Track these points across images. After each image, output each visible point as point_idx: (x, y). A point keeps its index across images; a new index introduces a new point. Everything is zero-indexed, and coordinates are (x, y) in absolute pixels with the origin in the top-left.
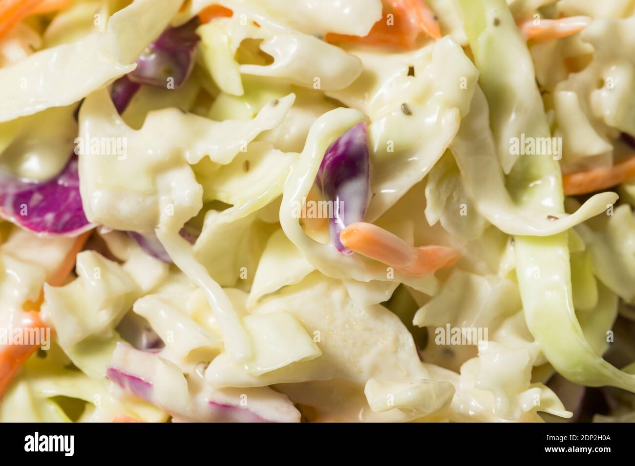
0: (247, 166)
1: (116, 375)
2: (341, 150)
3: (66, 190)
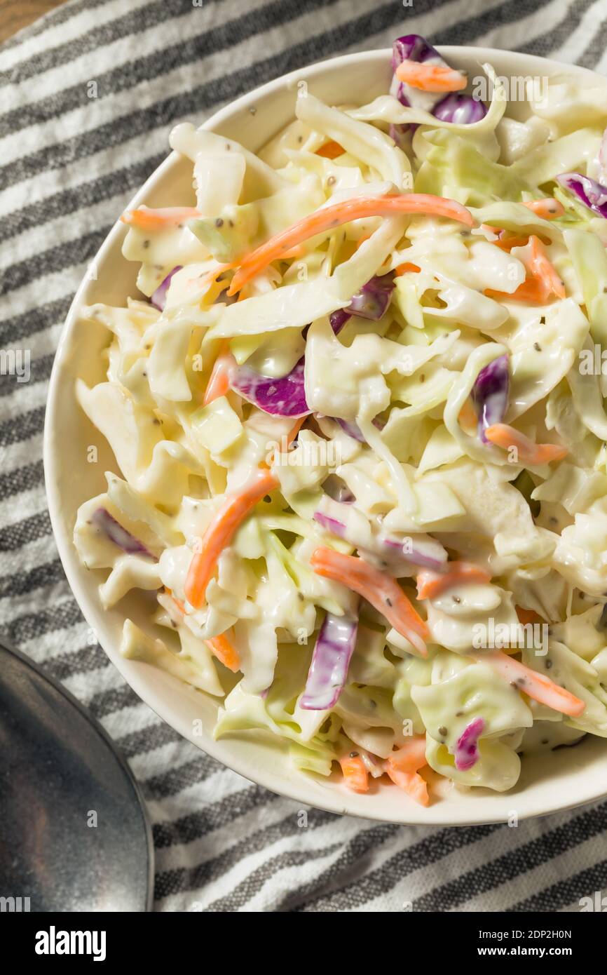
0: (423, 379)
1: (320, 518)
2: (490, 372)
3: (293, 385)
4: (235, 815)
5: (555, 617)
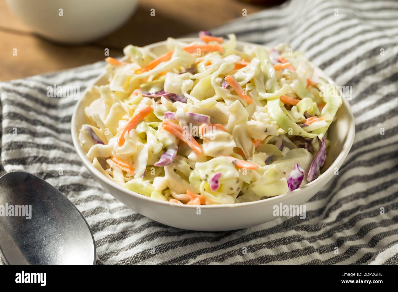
1: (166, 115)
5: (248, 154)
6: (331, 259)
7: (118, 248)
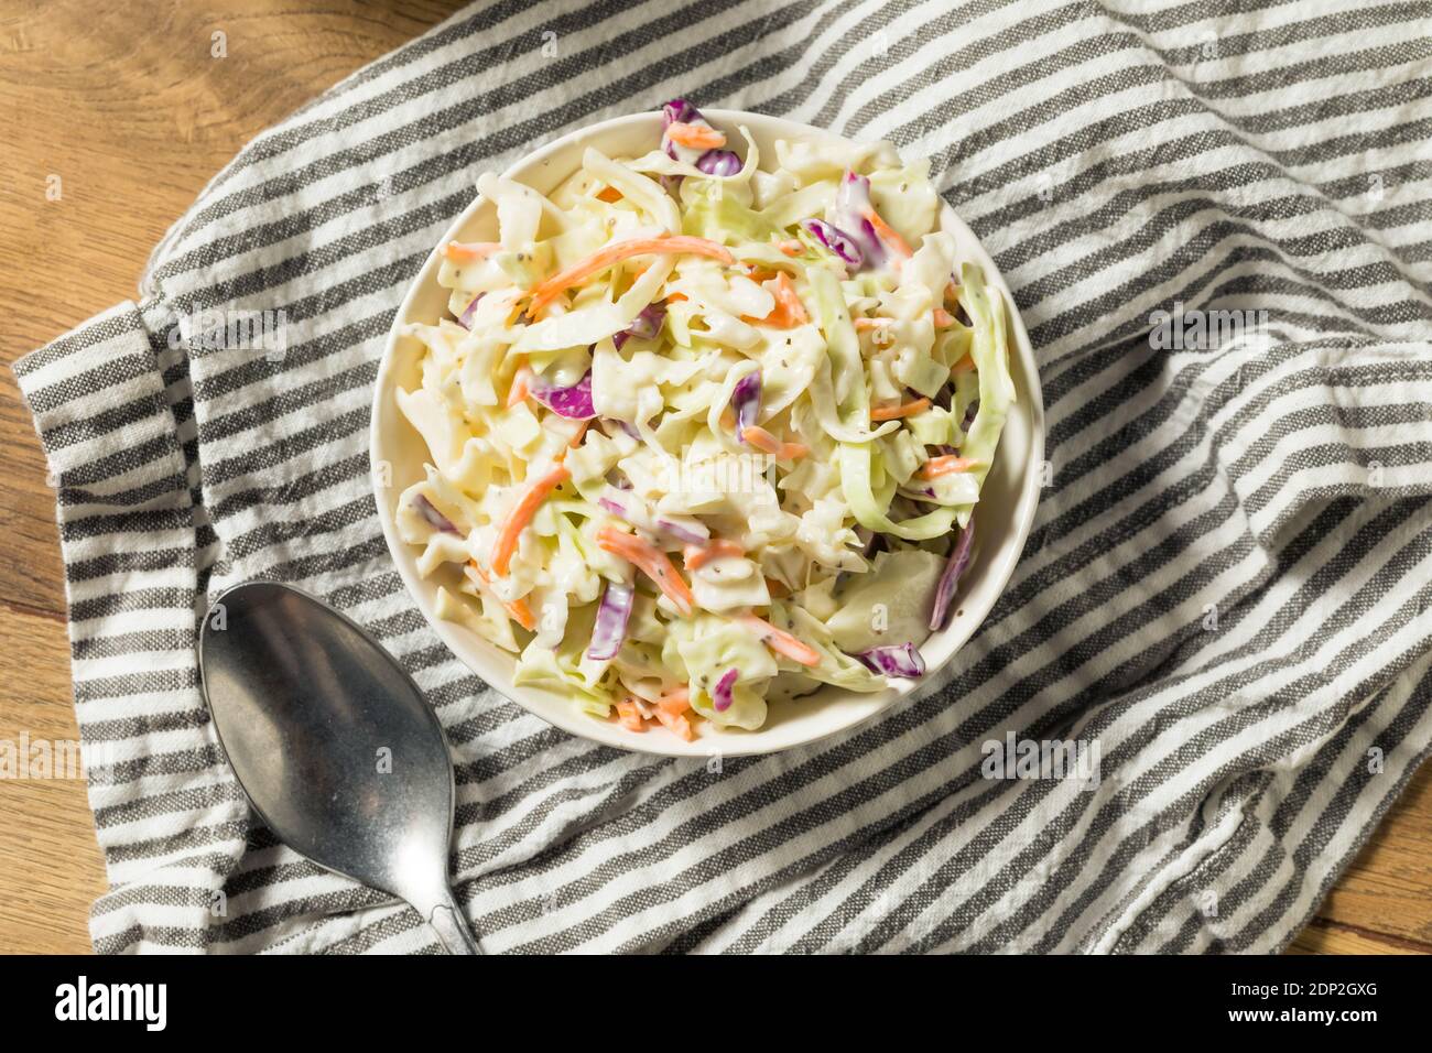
0: (690, 389)
1: (605, 502)
2: (745, 384)
3: (582, 393)
4: (521, 759)
5: (797, 586)
6: (976, 715)
7: (494, 706)
